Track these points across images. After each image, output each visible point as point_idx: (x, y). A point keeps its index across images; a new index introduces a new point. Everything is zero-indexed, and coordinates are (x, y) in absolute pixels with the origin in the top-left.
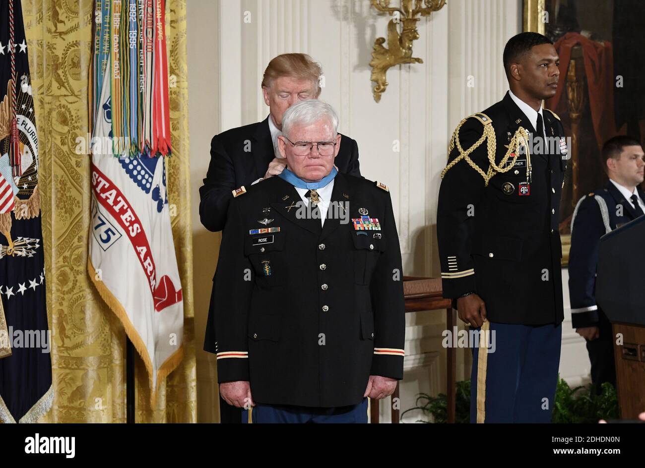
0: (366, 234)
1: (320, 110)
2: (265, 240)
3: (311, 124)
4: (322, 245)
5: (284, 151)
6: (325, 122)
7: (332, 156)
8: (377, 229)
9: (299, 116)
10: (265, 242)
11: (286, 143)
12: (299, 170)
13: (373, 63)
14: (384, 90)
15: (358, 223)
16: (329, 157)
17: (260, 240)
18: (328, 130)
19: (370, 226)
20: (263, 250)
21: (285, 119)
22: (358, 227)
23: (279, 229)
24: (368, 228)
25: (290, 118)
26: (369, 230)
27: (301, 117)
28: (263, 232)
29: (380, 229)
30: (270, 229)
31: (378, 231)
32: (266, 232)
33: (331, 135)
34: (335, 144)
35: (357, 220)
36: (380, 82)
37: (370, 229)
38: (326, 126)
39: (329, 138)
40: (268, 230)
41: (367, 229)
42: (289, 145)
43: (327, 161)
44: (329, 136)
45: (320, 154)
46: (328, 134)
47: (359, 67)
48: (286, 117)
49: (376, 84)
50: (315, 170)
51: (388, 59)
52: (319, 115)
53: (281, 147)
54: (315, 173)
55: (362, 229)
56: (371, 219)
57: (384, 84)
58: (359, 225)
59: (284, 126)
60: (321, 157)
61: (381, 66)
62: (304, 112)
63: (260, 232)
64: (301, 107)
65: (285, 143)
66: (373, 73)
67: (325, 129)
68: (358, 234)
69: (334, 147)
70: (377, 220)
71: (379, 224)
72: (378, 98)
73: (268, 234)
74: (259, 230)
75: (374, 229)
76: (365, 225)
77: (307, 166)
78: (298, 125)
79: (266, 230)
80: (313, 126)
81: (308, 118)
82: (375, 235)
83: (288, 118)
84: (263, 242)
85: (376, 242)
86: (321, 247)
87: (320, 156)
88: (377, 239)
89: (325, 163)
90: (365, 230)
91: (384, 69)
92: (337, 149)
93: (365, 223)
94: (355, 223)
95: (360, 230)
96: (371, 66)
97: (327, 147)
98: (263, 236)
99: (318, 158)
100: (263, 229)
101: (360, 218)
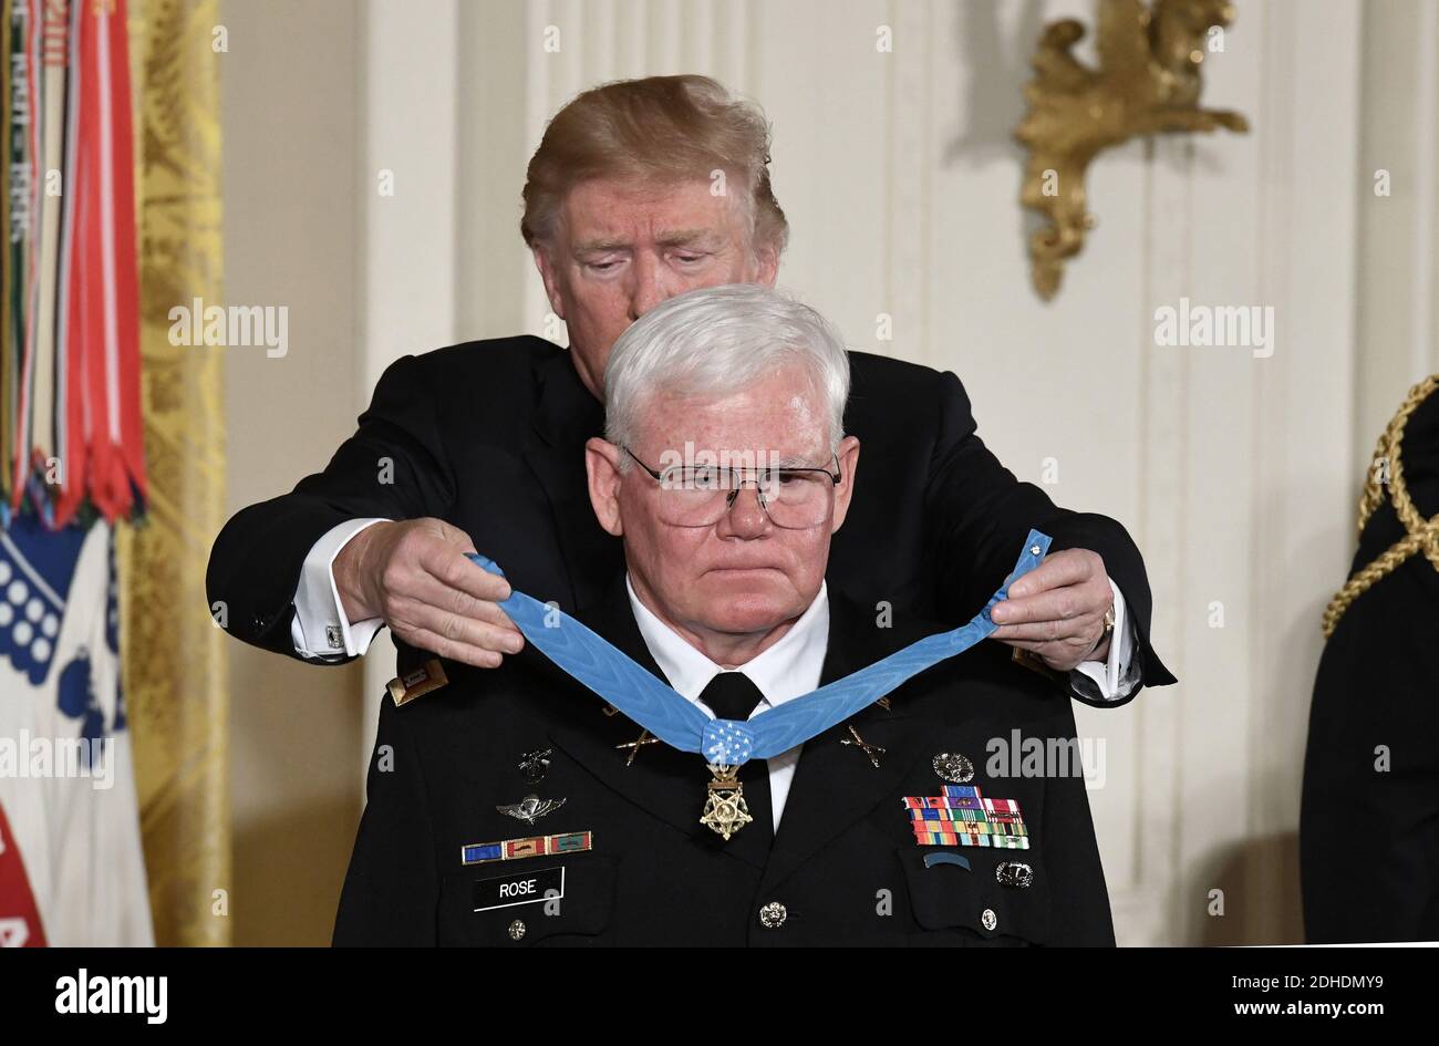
0: (963, 862)
1: (772, 330)
2: (527, 887)
3: (735, 391)
4: (775, 906)
5: (614, 505)
6: (795, 385)
7: (820, 529)
8: (1012, 845)
9: (681, 357)
10: (528, 897)
11: (624, 471)
12: (681, 586)
13: (1032, 130)
14: (1074, 250)
15: (931, 814)
16: (810, 532)
17: (505, 890)
18: (805, 415)
19: (983, 828)
20: (519, 930)
21: (619, 371)
22: (930, 833)
23: (587, 841)
24: (975, 839)
25: (642, 361)
26: (976, 848)
27: (691, 362)
28: (518, 855)
29: (1025, 844)
30: (547, 840)
31: (1018, 854)
32: (532, 851)
33: (818, 438)
34: (837, 479)
35: (925, 802)
36: (1060, 213)
37: (984, 842)
38: (796, 401)
39: (809, 453)
40: (540, 846)
41: (967, 841)
42: (637, 477)
43: (798, 550)
44: (811, 442)
45: (770, 519)
46: (807, 435)
47: (969, 145)
48: (628, 356)
49: (1039, 221)
50: (751, 588)
51: (1097, 112)
52: (768, 352)
53: (601, 488)
54: (747, 605)
55: (946, 840)
56: (988, 802)
57: (1079, 222)
58: (933, 826)
59: (616, 399)
60: (777, 530)
61: (1065, 143)
62: (703, 340)
63: (505, 856)
64: (691, 315)
65: (616, 473)
66: (1031, 175)
67: (788, 414)
68: (929, 861)
69: (831, 493)
70: (1012, 806)
71: (1019, 821)
72: (1047, 282)
73: (540, 860)
74: (504, 845)
75: (998, 843)
76: (960, 827)
77: (716, 569)
78: (678, 395)
79: (533, 843)
80: (741, 400)
81: (722, 367)
82: (1006, 869)
83: (634, 362)
84: (519, 898)
85: (1008, 898)
86: (768, 914)
87: (769, 529)
88: (1010, 887)
89: (792, 558)
90: (958, 848)
91: (1077, 160)
92: (843, 497)
93: (959, 818)
94: (918, 814)
95: (939, 848)
96: (1023, 142)
97: (802, 489)
98: (517, 869)
99: (763, 537)
100: (519, 843)
101: (941, 794)
